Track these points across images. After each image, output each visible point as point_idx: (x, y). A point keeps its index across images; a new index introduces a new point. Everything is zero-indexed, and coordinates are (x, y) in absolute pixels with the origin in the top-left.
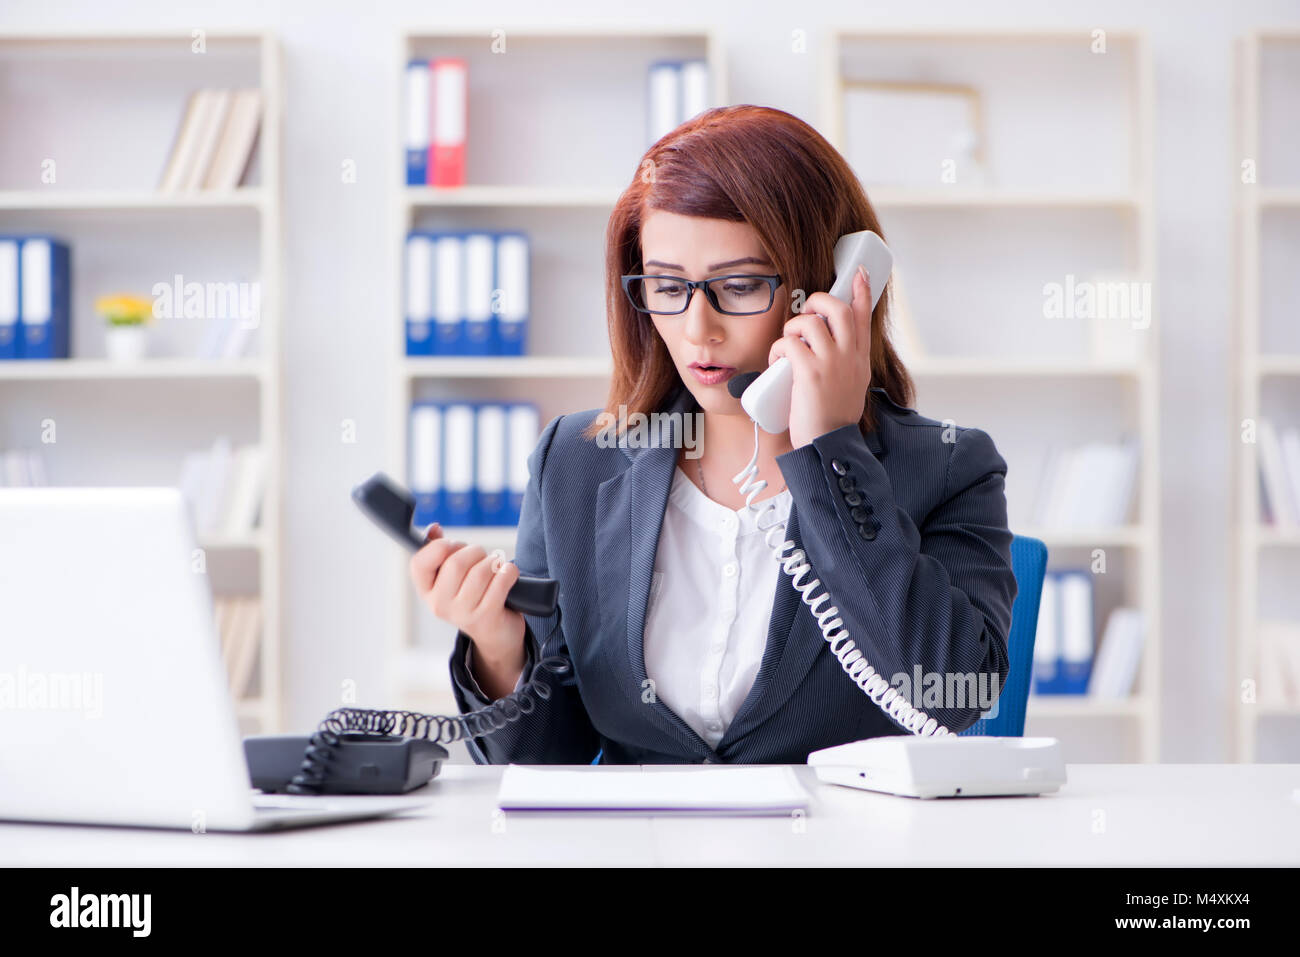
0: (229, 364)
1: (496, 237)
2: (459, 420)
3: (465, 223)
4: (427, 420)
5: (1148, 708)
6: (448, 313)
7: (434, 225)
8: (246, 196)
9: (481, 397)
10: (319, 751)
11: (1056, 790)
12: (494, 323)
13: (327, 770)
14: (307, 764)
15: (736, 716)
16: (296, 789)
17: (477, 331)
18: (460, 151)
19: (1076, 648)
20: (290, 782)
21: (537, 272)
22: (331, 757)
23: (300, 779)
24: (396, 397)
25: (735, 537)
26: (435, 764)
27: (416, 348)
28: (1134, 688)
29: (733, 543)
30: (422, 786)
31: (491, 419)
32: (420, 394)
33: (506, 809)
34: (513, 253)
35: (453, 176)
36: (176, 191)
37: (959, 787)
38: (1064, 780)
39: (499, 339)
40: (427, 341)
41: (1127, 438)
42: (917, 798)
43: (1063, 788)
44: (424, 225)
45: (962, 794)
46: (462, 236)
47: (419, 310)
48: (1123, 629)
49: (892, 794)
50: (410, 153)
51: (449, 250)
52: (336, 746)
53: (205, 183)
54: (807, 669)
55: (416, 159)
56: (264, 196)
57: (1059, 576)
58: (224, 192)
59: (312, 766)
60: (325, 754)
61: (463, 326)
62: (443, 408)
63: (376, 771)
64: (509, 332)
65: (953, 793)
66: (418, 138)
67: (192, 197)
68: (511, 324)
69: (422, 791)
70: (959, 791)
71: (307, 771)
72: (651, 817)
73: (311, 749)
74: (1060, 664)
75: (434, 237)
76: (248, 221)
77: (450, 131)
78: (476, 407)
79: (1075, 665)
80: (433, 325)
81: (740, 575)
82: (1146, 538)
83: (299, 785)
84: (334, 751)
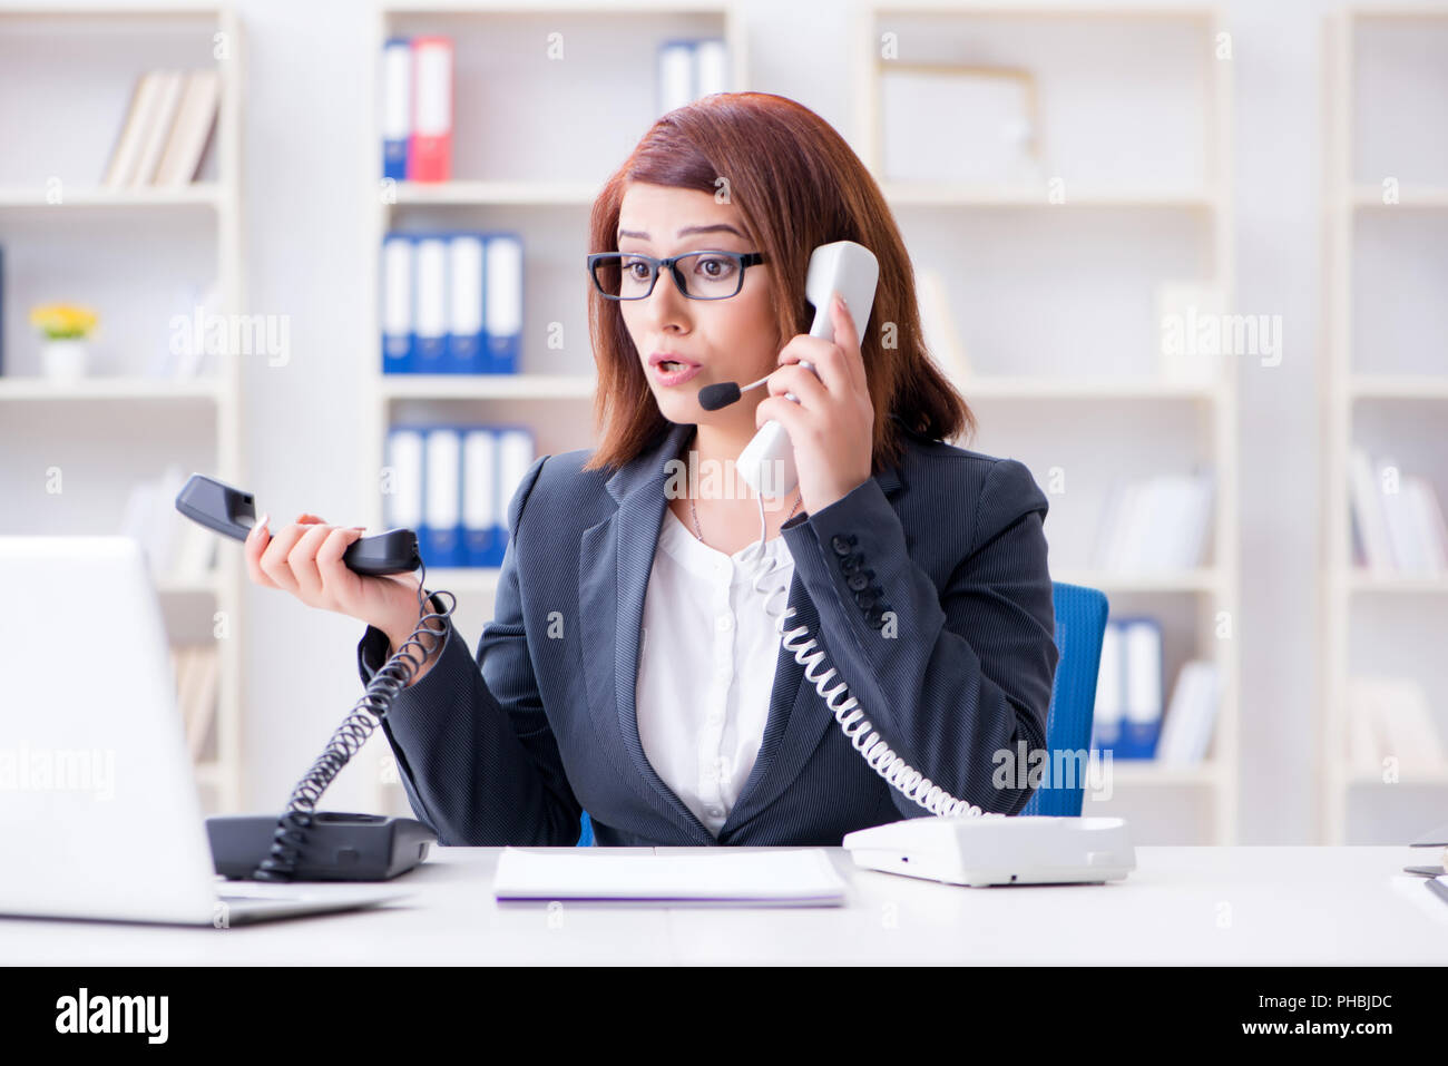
0: (182, 384)
1: (485, 239)
2: (443, 446)
3: (450, 223)
4: (407, 446)
5: (1224, 775)
6: (431, 326)
7: (414, 225)
8: (202, 193)
9: (466, 420)
10: (289, 834)
11: (1124, 877)
12: (483, 338)
13: (300, 855)
14: (276, 848)
15: (739, 798)
16: (265, 875)
17: (464, 346)
18: (444, 142)
19: (1143, 707)
20: (257, 867)
21: (531, 277)
22: (304, 840)
23: (268, 864)
24: (371, 420)
25: (728, 585)
26: (422, 846)
27: (394, 365)
28: (1209, 753)
29: (727, 592)
30: (407, 872)
31: (479, 446)
32: (398, 417)
33: (501, 899)
34: (504, 257)
35: (436, 170)
36: (121, 188)
37: (1014, 874)
38: (1133, 865)
39: (489, 355)
40: (406, 357)
41: (1200, 469)
42: (968, 886)
43: (1131, 875)
44: (403, 225)
45: (1018, 881)
46: (447, 237)
47: (398, 323)
48: (1195, 684)
49: (938, 882)
50: (387, 144)
51: (431, 253)
52: (309, 826)
53: (154, 179)
54: (814, 744)
55: (394, 151)
56: (222, 193)
57: (1124, 625)
58: (176, 189)
59: (283, 850)
60: (298, 837)
61: (447, 340)
62: (425, 433)
63: (355, 855)
64: (500, 347)
65: (1007, 880)
66: (397, 128)
67: (140, 194)
68: (502, 338)
69: (408, 876)
70: (1014, 878)
71: (276, 856)
72: (667, 908)
73: (280, 832)
74: (1125, 725)
75: (415, 240)
76: (204, 221)
77: (433, 119)
78: (462, 432)
79: (1142, 726)
80: (413, 339)
81: (736, 630)
82: (1222, 583)
83: (268, 870)
84: (306, 831)
